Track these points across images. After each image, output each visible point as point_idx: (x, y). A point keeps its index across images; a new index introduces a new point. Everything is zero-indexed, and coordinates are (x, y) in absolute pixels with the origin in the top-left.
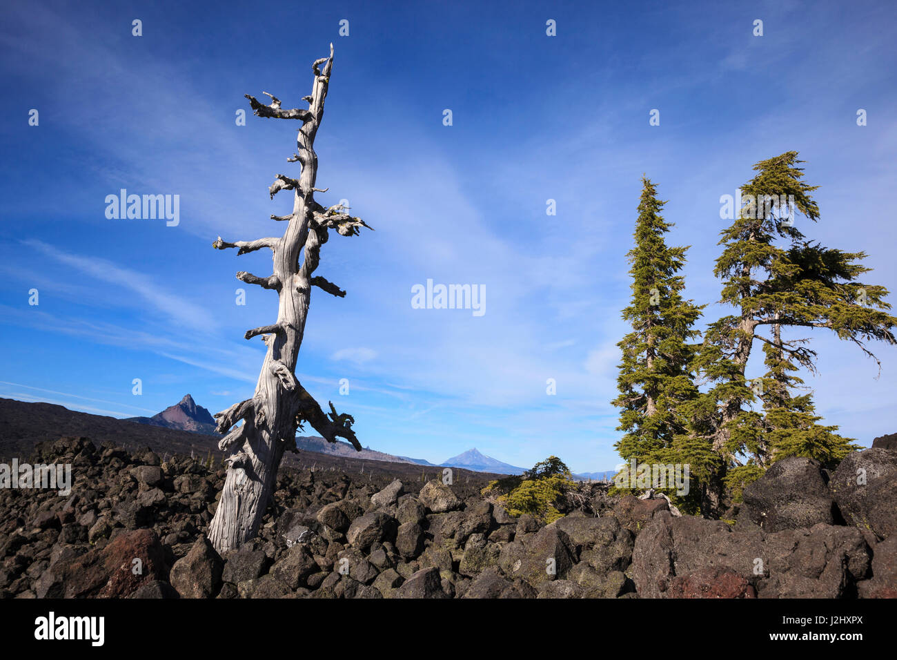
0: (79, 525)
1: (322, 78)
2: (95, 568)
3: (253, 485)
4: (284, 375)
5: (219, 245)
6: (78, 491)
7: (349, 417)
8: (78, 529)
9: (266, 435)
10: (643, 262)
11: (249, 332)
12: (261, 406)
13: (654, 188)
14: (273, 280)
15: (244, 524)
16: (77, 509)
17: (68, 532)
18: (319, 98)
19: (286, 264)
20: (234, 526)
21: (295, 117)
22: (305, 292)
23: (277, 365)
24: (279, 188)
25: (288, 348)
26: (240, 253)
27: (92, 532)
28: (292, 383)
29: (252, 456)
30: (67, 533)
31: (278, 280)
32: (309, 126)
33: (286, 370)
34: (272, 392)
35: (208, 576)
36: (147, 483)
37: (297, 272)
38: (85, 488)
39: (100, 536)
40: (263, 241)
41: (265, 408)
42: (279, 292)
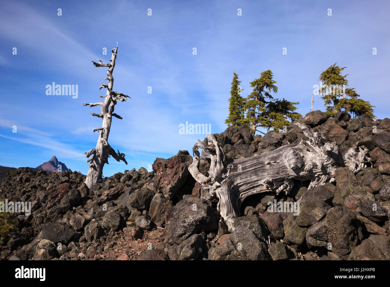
1: (115, 54)
2: (55, 192)
3: (96, 172)
4: (104, 142)
5: (85, 105)
7: (124, 154)
8: (43, 188)
9: (99, 159)
10: (232, 103)
11: (95, 130)
12: (98, 150)
13: (237, 76)
14: (101, 115)
15: (94, 183)
17: (40, 188)
18: (113, 60)
19: (105, 110)
20: (91, 183)
21: (106, 66)
22: (110, 118)
23: (103, 139)
24: (102, 87)
25: (106, 134)
26: (91, 107)
27: (47, 188)
28: (107, 144)
29: (96, 164)
31: (102, 115)
32: (111, 68)
33: (105, 141)
34: (101, 147)
35: (86, 191)
37: (108, 112)
40: (98, 103)
41: (99, 151)
42: (103, 118)
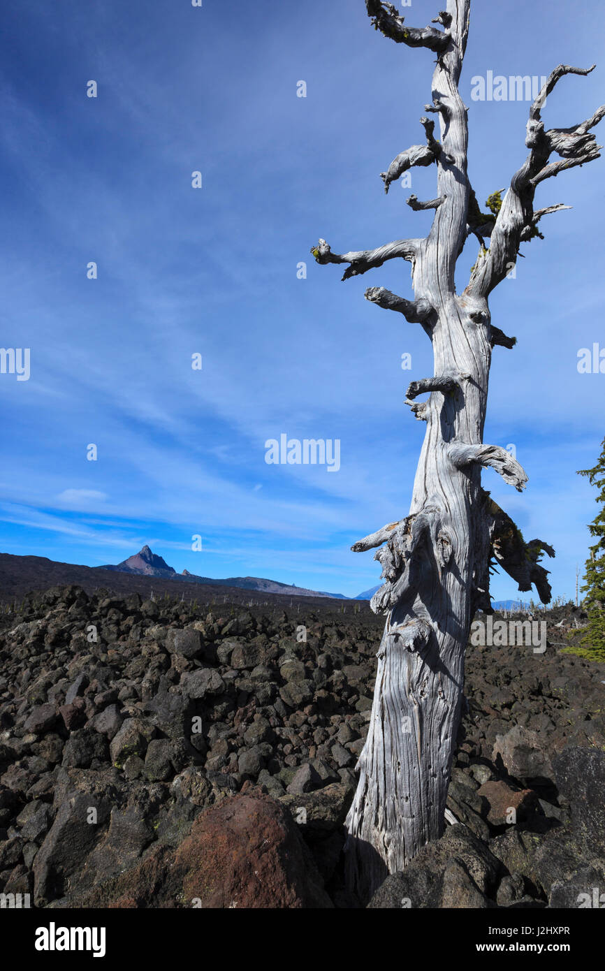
0: (94, 731)
6: (85, 668)
8: (94, 739)
9: (453, 585)
12: (440, 525)
14: (422, 305)
16: (88, 701)
17: (78, 745)
18: (462, 14)
19: (443, 280)
20: (417, 770)
22: (485, 322)
30: (77, 748)
31: (430, 306)
32: (452, 56)
36: (185, 656)
38: (95, 663)
39: (130, 753)
40: (394, 246)
41: (448, 528)
